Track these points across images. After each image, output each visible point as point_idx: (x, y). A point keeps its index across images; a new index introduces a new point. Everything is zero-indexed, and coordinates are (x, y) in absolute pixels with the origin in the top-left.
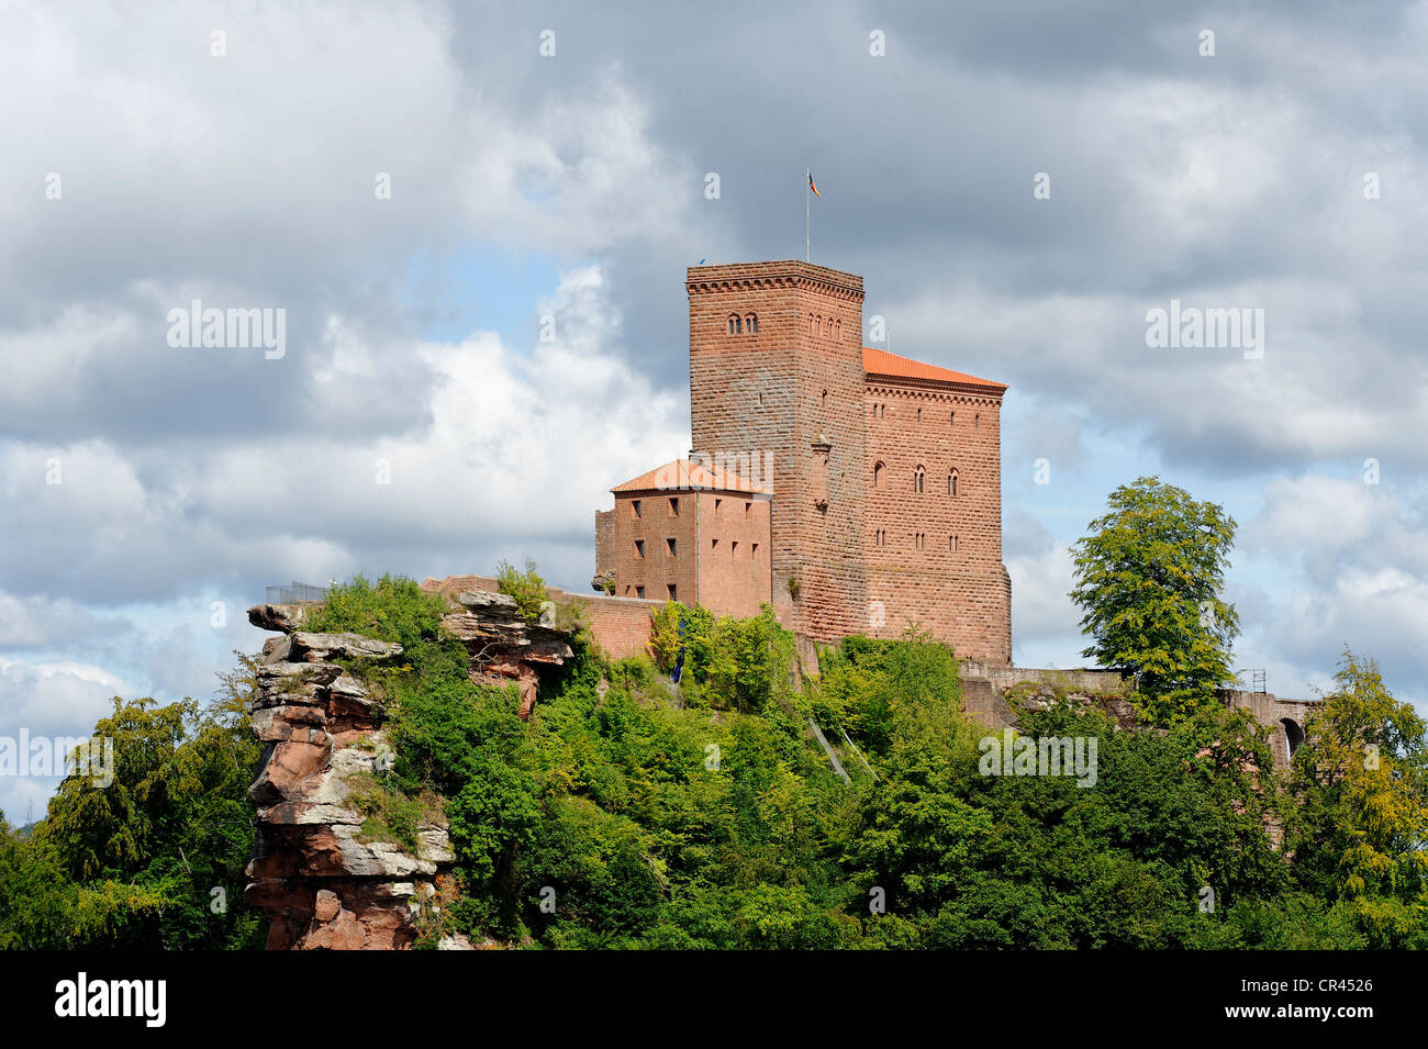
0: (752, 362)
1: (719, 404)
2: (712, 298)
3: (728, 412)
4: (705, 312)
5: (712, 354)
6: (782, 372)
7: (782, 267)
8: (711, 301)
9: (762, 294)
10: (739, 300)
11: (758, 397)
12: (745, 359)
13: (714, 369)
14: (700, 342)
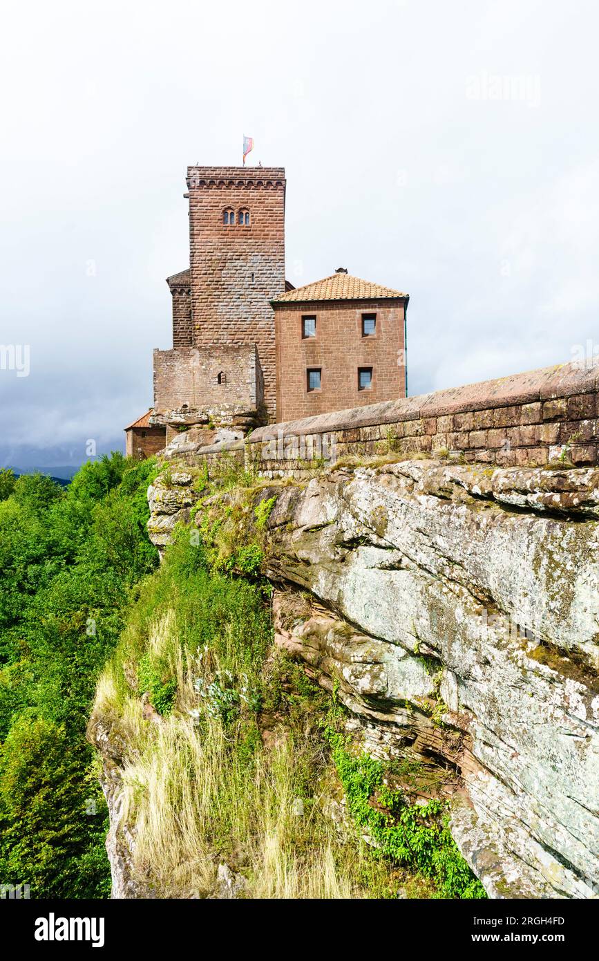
0: (245, 247)
1: (215, 279)
2: (210, 193)
3: (224, 286)
4: (203, 204)
5: (211, 238)
6: (272, 257)
7: (274, 173)
8: (210, 197)
9: (254, 194)
10: (233, 197)
11: (250, 275)
12: (240, 245)
13: (212, 251)
14: (198, 228)
